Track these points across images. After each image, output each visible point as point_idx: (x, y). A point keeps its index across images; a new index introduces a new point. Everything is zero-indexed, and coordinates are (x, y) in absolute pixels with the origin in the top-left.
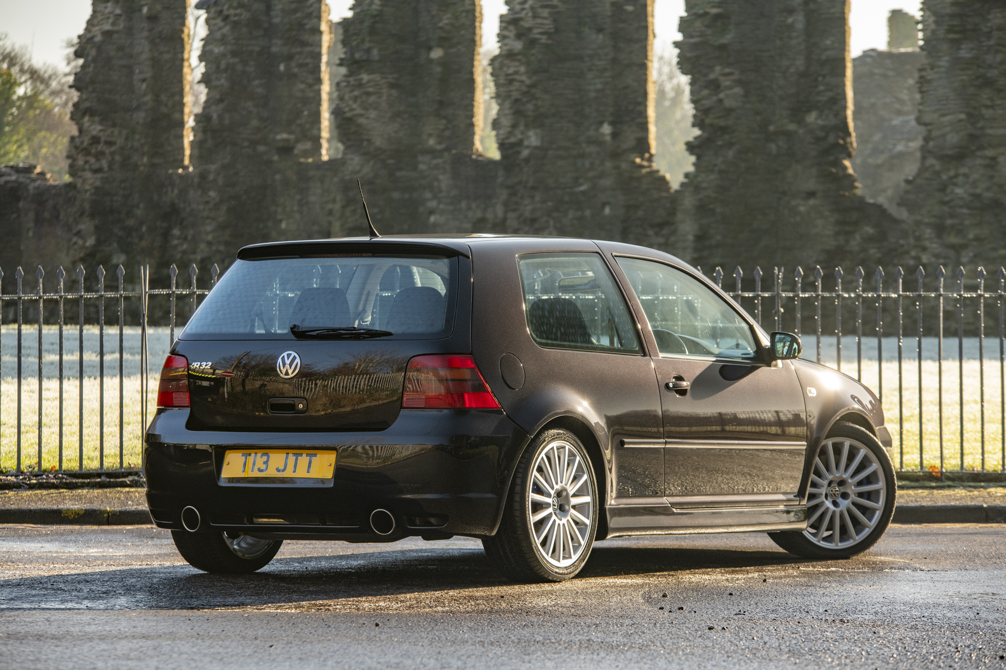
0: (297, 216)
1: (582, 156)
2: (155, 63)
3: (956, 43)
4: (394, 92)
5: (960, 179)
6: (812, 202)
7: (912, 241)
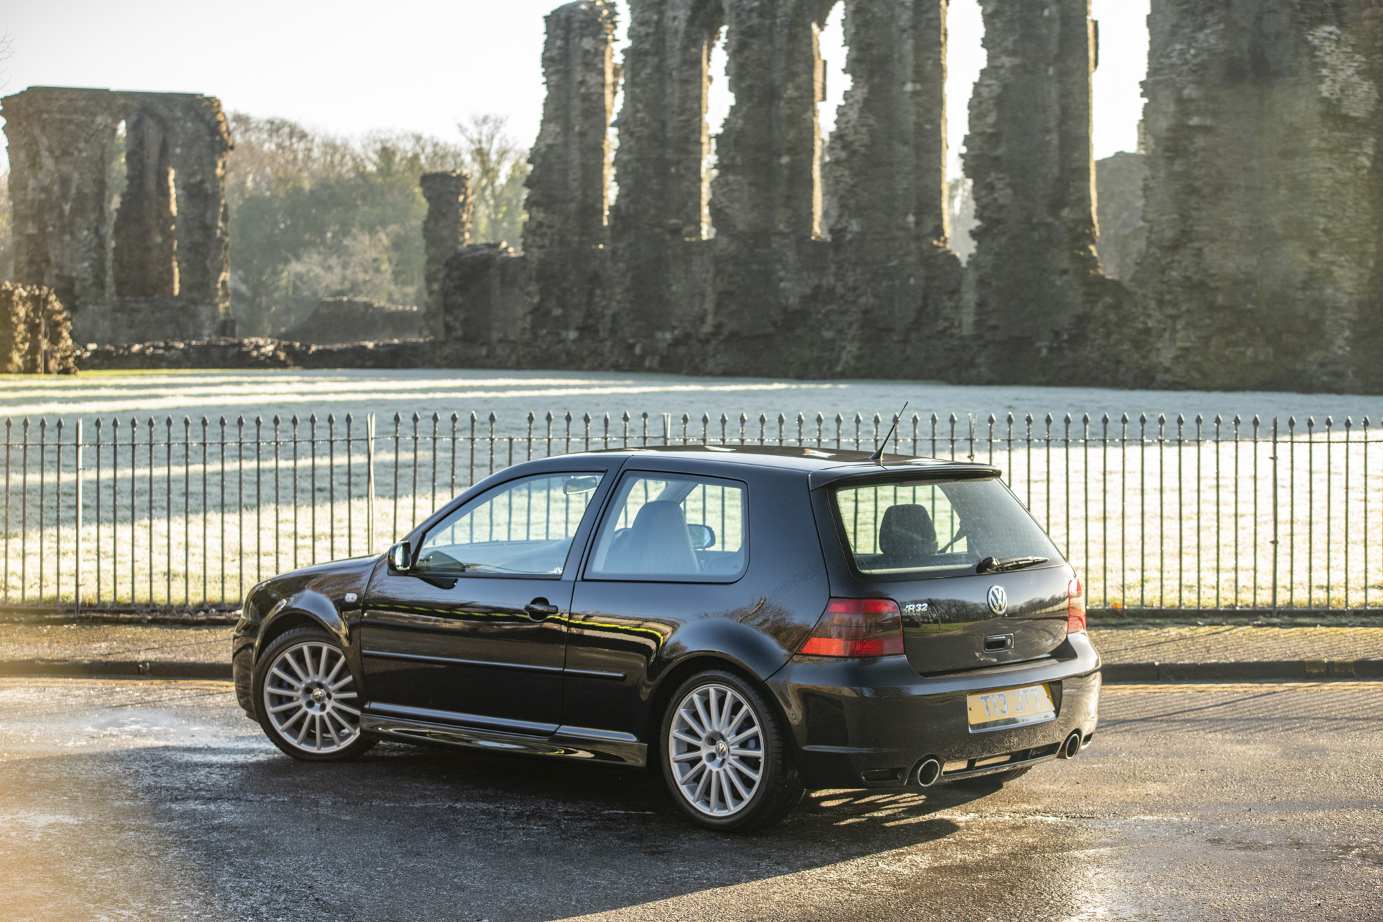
0: (684, 281)
1: (893, 239)
2: (584, 167)
3: (1170, 160)
4: (753, 189)
5: (1175, 265)
6: (1066, 277)
7: (1140, 309)
